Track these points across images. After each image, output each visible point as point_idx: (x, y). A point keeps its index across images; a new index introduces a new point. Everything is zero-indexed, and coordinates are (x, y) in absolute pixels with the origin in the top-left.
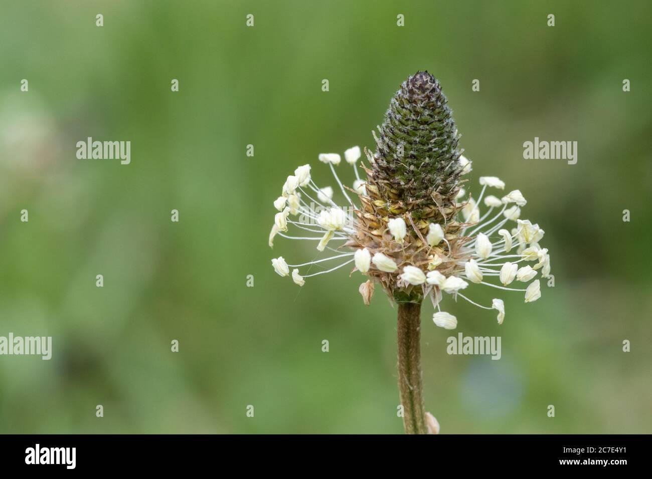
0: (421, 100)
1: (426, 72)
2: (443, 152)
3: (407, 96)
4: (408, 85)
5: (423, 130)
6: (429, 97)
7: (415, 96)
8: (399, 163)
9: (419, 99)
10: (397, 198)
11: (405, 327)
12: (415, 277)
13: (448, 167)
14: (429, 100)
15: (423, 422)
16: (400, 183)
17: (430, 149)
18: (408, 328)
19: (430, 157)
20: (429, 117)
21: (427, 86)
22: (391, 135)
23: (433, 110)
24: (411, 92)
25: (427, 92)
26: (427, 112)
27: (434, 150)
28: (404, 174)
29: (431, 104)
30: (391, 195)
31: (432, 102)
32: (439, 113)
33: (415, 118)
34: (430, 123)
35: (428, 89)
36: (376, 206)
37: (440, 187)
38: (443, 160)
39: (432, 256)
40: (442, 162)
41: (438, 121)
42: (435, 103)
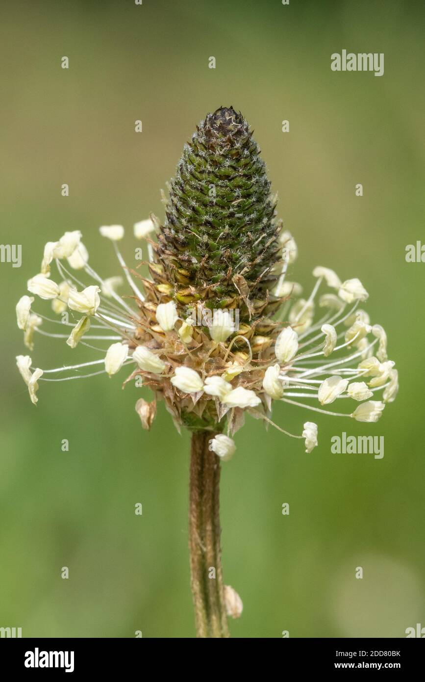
0: (221, 145)
1: (231, 108)
2: (251, 220)
3: (202, 140)
4: (205, 124)
5: (221, 187)
7: (214, 140)
8: (190, 232)
9: (218, 144)
10: (187, 281)
11: (197, 463)
12: (188, 382)
13: (257, 242)
14: (232, 146)
15: (218, 598)
16: (191, 261)
17: (232, 215)
18: (202, 466)
19: (231, 226)
20: (231, 170)
21: (231, 127)
22: (180, 193)
23: (238, 160)
24: (208, 134)
25: (230, 135)
26: (228, 163)
27: (237, 215)
28: (196, 249)
29: (234, 152)
30: (179, 277)
31: (237, 149)
32: (246, 165)
33: (211, 170)
34: (233, 178)
35: (231, 131)
36: (160, 292)
37: (246, 269)
38: (251, 232)
39: (230, 363)
40: (249, 233)
41: (245, 175)
42: (240, 151)
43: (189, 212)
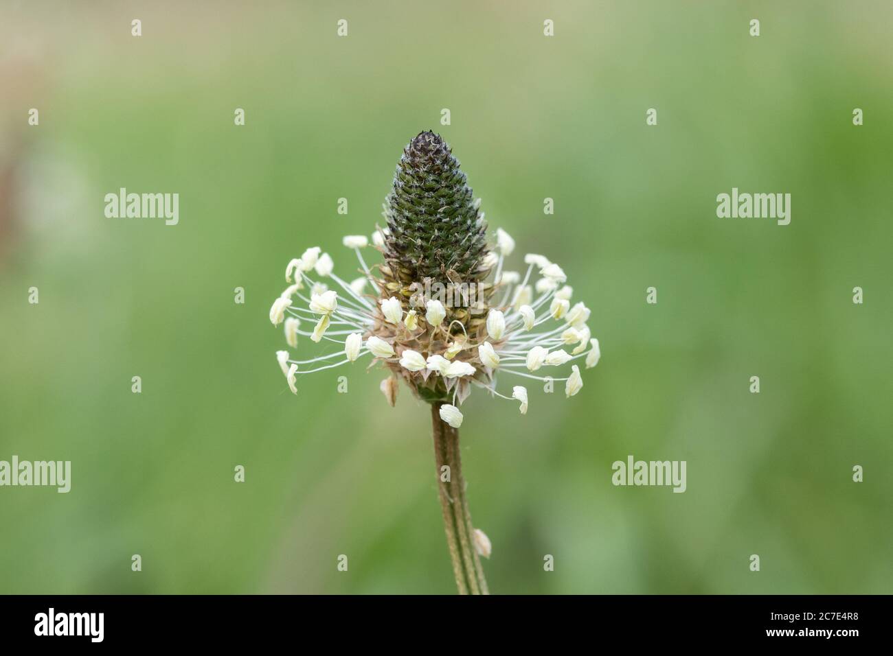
0: (424, 163)
1: (430, 131)
2: (456, 223)
3: (408, 160)
4: (410, 147)
5: (428, 198)
6: (433, 161)
7: (418, 160)
8: (407, 238)
9: (421, 163)
10: (410, 278)
11: (438, 430)
12: (413, 362)
13: (464, 241)
14: (433, 163)
15: (468, 540)
16: (411, 262)
17: (440, 220)
18: (443, 431)
19: (440, 229)
20: (434, 183)
21: (431, 147)
22: (396, 206)
23: (440, 175)
24: (413, 155)
25: (431, 154)
26: (431, 177)
27: (444, 220)
28: (413, 251)
29: (436, 167)
30: (402, 275)
31: (437, 165)
32: (447, 178)
33: (418, 185)
34: (437, 190)
35: (431, 150)
37: (457, 264)
38: (458, 233)
39: (451, 343)
40: (456, 234)
41: (447, 187)
42: (441, 167)
43: (404, 221)
